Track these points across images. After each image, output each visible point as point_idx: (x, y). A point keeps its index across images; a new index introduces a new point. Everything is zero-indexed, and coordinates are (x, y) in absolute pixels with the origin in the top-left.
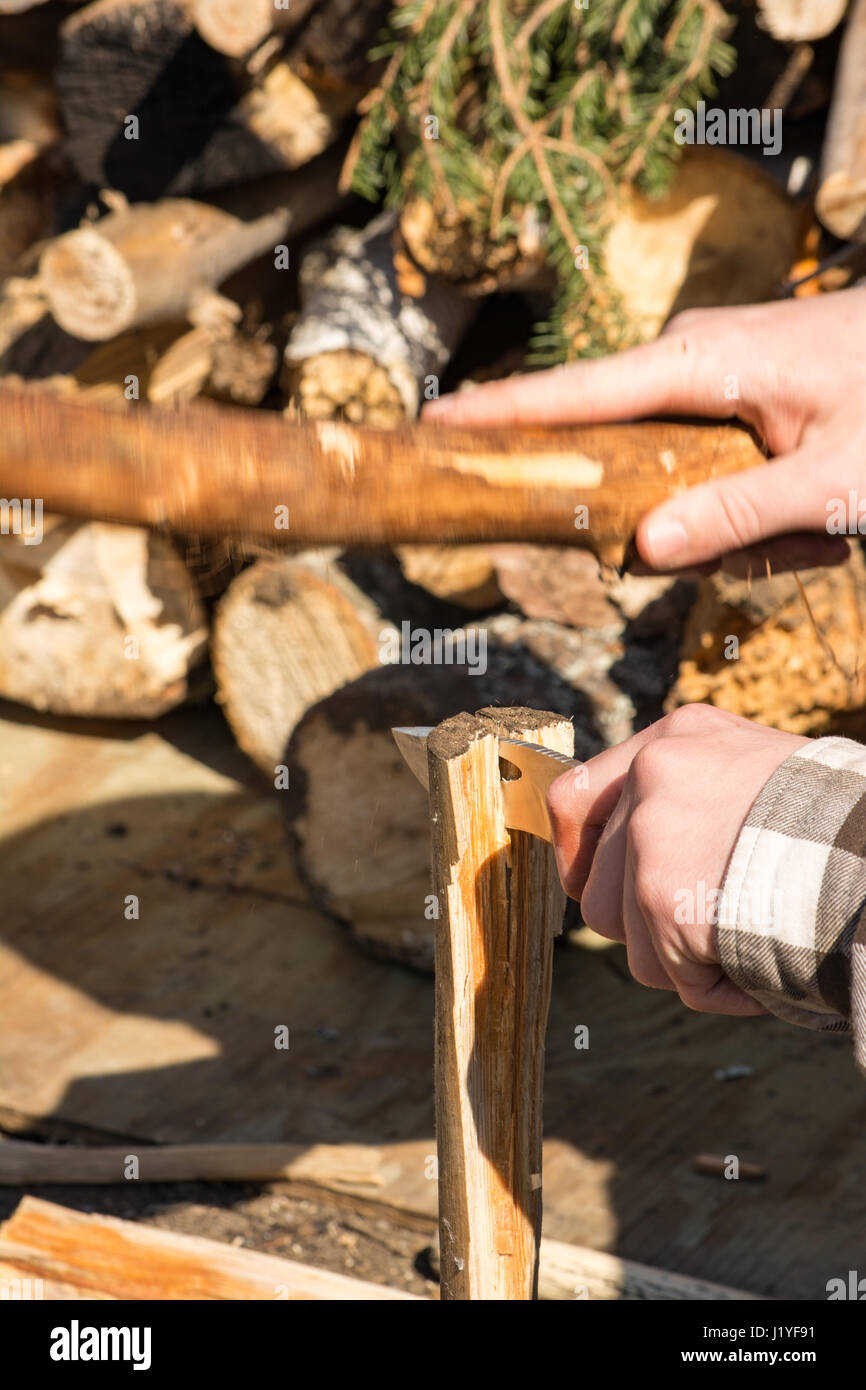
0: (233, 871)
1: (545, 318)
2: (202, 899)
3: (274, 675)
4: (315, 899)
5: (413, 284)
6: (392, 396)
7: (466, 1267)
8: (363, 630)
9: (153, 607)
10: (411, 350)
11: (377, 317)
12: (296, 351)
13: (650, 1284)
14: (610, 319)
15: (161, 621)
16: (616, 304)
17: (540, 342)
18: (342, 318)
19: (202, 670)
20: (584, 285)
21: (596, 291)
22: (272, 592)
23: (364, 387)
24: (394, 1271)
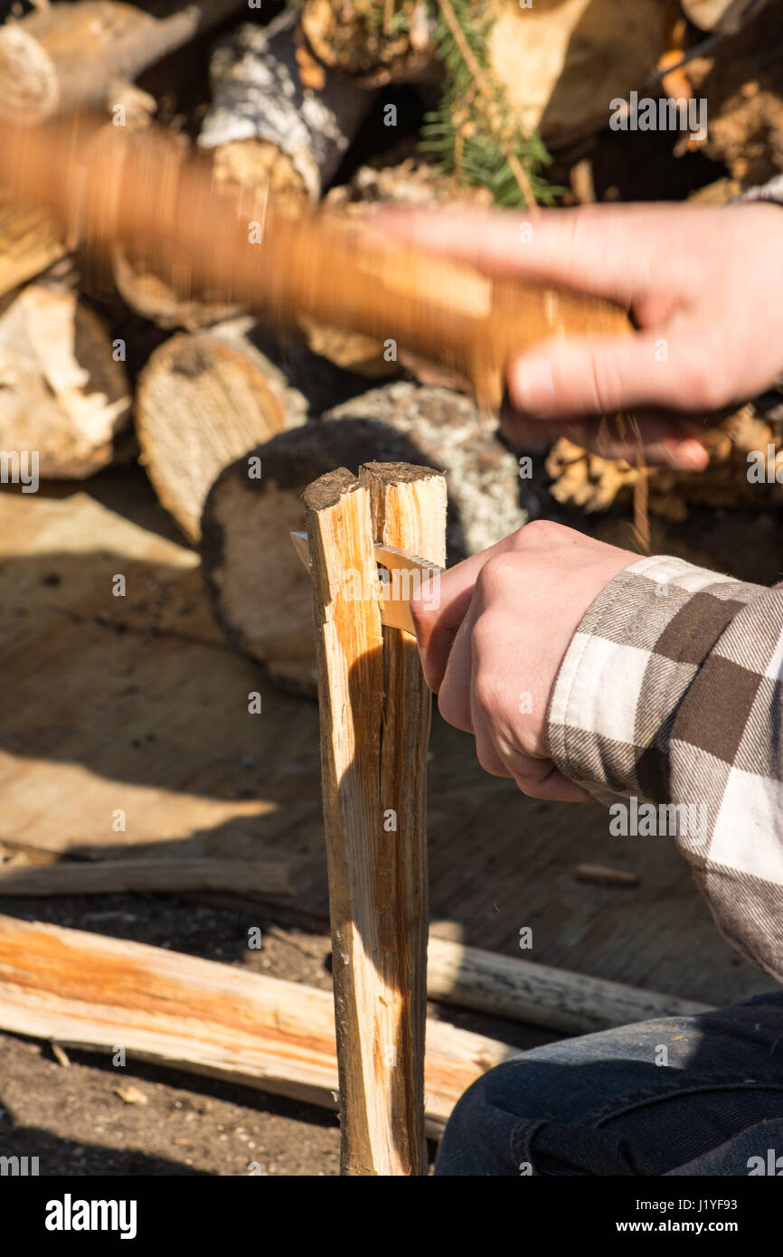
0: (158, 616)
1: (435, 108)
2: (130, 642)
3: (192, 438)
4: (232, 641)
5: (314, 77)
6: (296, 182)
7: (351, 961)
8: (272, 398)
9: (80, 377)
10: (313, 139)
11: (282, 109)
12: (208, 139)
13: (535, 979)
14: (493, 108)
15: (88, 390)
16: (500, 94)
17: (430, 131)
18: (249, 109)
19: (127, 434)
20: (469, 77)
21: (481, 82)
22: (189, 363)
23: (270, 172)
24: (306, 971)
